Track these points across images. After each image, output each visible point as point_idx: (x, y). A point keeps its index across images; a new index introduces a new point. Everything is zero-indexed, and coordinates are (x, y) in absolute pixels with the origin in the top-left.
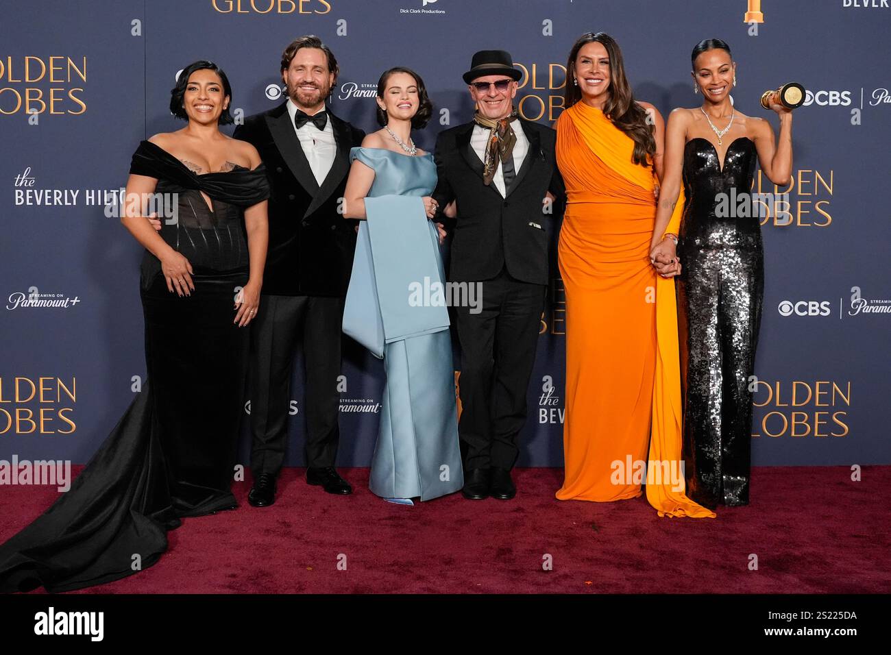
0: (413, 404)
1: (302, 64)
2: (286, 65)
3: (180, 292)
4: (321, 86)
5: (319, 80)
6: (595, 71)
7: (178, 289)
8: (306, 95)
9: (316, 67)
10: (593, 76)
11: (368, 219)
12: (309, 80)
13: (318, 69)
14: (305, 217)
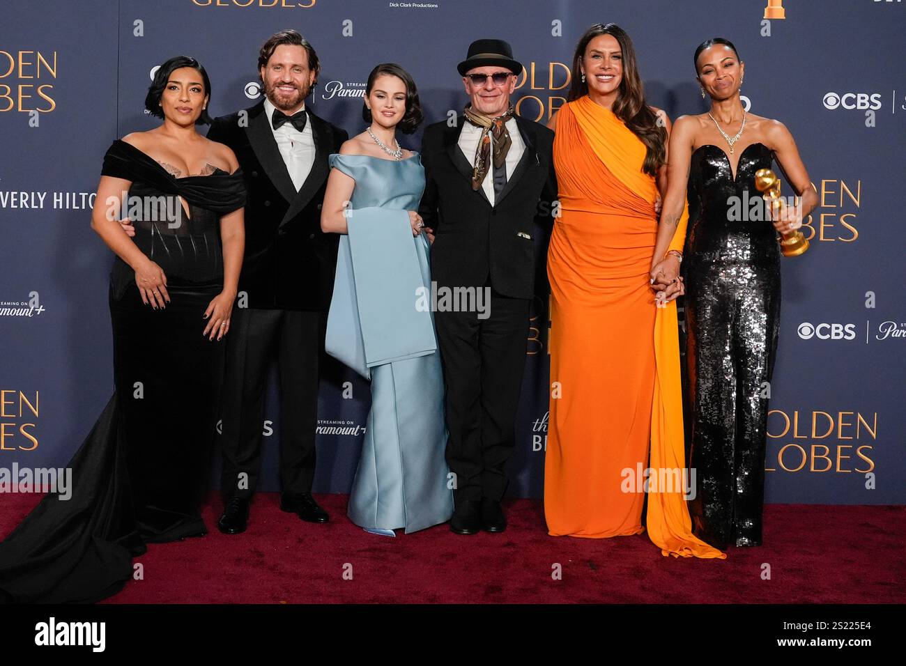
0: (400, 429)
1: (280, 62)
2: (264, 61)
3: (154, 305)
4: (300, 87)
5: (298, 79)
6: (607, 67)
7: (153, 301)
8: (283, 97)
9: (295, 65)
10: (604, 72)
11: (349, 233)
12: (287, 80)
13: (297, 68)
14: (282, 224)
